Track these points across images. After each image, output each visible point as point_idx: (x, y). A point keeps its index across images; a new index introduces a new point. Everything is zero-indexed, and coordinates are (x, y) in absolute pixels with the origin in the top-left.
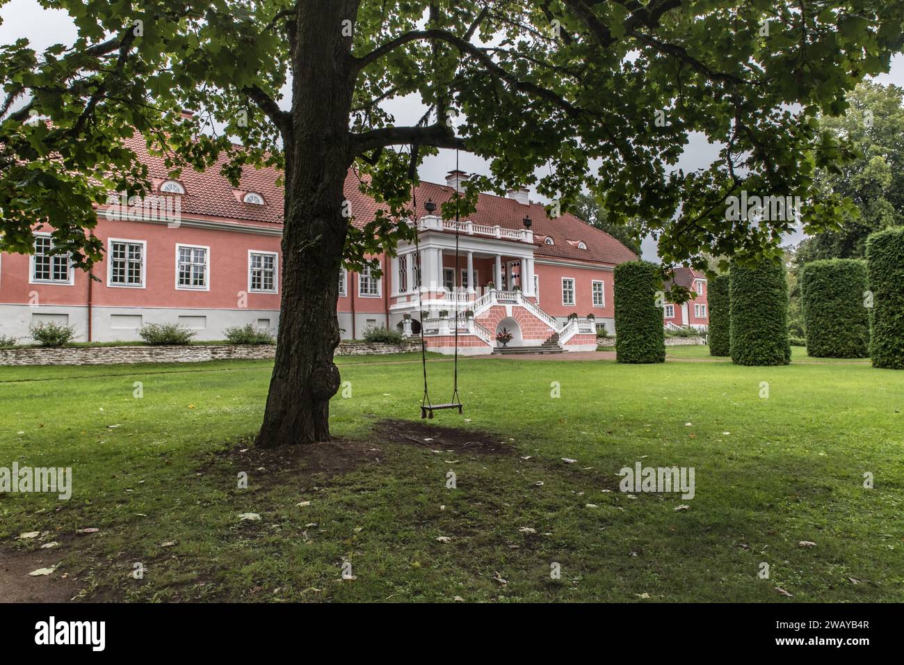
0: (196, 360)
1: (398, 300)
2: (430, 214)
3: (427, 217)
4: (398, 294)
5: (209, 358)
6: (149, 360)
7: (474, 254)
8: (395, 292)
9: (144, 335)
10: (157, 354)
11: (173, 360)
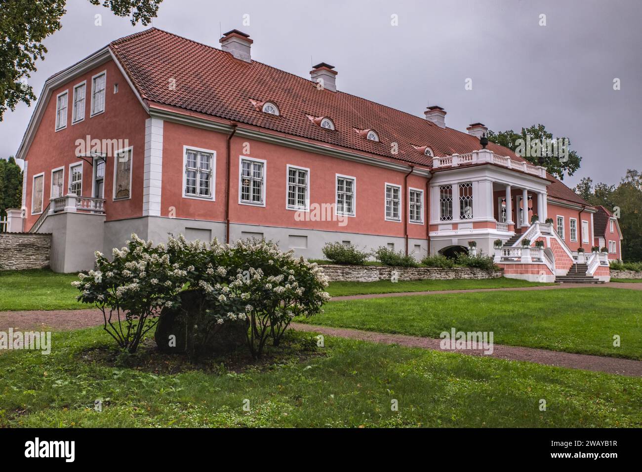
0: (370, 280)
1: (440, 227)
2: (484, 148)
3: (480, 151)
4: (438, 221)
5: (378, 279)
6: (342, 279)
7: (512, 187)
8: (436, 219)
9: (329, 256)
10: (347, 273)
11: (355, 280)
